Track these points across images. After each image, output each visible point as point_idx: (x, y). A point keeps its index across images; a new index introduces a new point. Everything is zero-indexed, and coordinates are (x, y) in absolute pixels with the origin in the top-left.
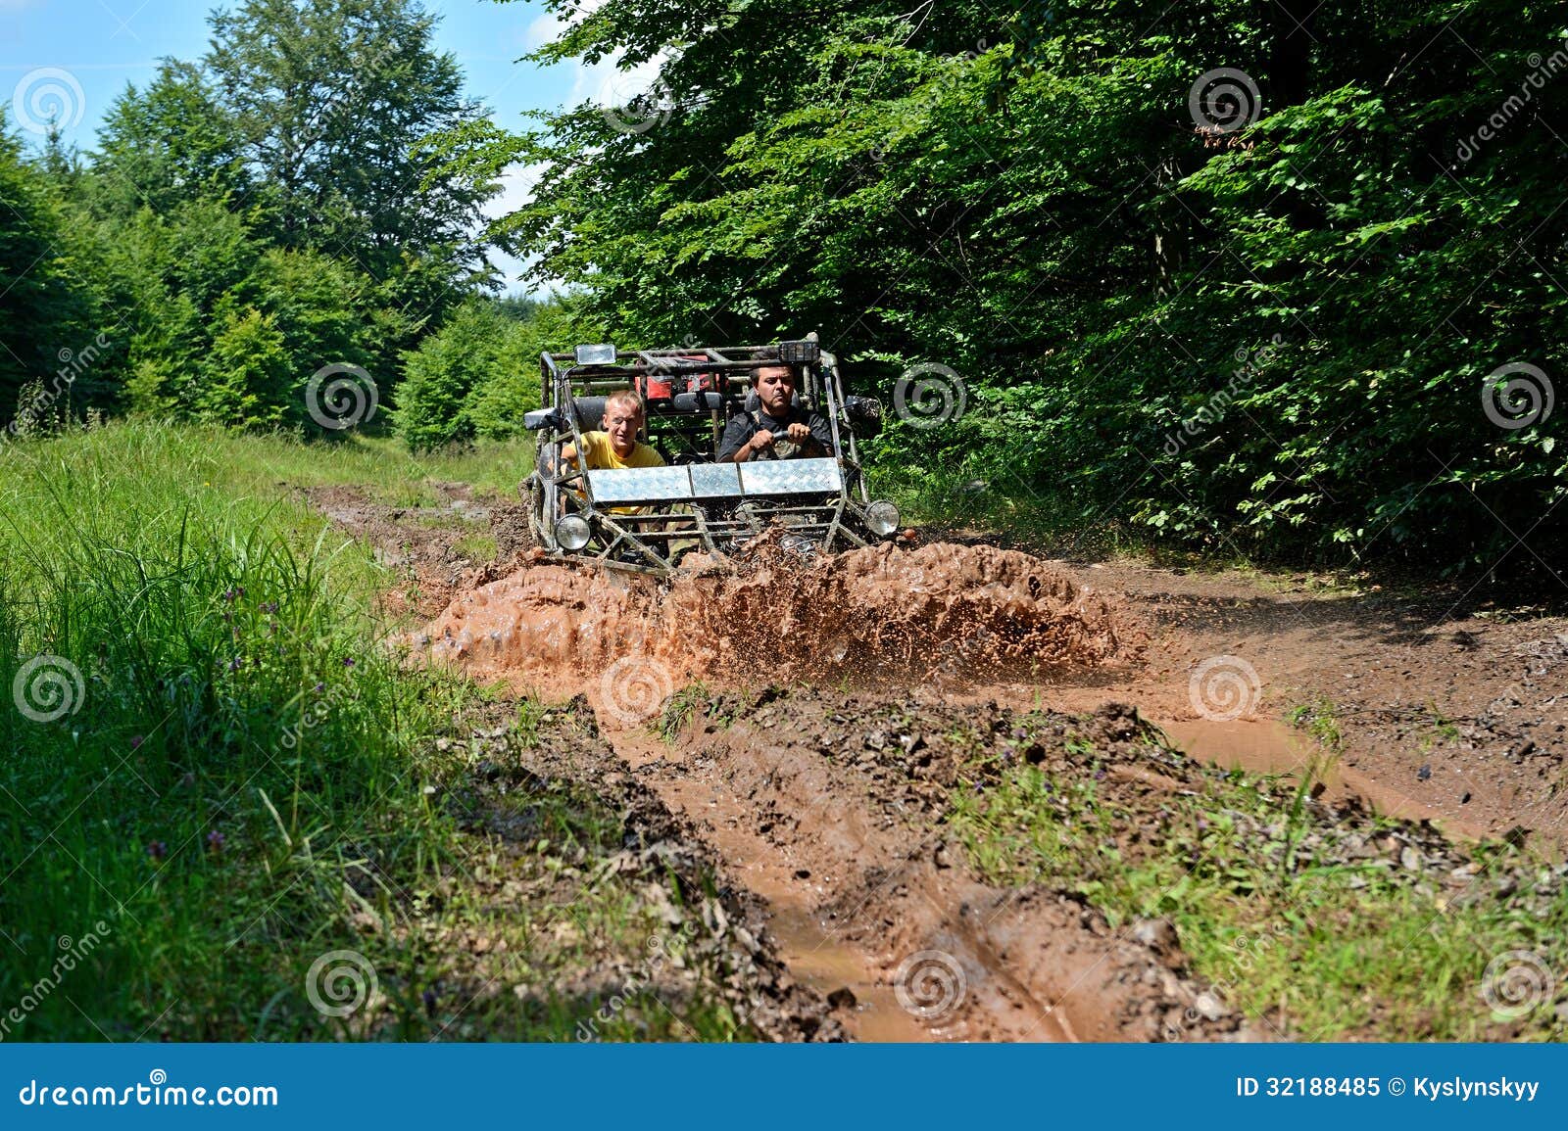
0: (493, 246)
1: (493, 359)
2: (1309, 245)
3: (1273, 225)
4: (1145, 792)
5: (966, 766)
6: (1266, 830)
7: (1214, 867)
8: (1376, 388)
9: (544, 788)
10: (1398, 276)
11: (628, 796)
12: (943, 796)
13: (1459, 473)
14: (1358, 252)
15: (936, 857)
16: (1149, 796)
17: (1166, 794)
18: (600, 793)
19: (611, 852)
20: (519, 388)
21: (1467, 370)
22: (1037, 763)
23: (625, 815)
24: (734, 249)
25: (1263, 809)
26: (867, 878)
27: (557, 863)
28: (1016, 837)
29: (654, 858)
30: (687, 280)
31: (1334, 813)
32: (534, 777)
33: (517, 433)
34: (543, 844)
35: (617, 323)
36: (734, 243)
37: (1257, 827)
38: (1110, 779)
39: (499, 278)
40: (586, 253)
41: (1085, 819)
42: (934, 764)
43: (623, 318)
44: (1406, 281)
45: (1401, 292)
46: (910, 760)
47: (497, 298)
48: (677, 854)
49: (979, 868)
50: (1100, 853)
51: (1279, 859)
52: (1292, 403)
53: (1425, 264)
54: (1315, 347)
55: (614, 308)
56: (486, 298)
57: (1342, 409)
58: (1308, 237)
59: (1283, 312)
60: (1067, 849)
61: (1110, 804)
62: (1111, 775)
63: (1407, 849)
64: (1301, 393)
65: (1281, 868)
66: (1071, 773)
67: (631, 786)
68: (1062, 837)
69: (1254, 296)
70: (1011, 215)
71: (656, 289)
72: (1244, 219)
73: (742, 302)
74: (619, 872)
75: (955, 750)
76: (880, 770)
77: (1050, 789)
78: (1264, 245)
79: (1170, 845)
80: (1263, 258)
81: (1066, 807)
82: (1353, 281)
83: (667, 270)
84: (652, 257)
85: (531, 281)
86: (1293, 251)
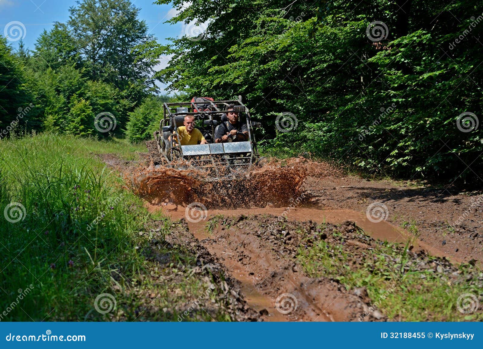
0: (157, 80)
1: (156, 114)
2: (408, 79)
3: (397, 73)
4: (357, 248)
5: (302, 240)
6: (395, 260)
7: (379, 272)
8: (429, 123)
9: (172, 247)
10: (436, 89)
11: (198, 250)
12: (295, 249)
13: (455, 150)
14: (423, 81)
15: (293, 268)
16: (359, 250)
17: (364, 249)
18: (189, 249)
19: (193, 267)
21: (457, 118)
22: (324, 240)
23: (197, 255)
24: (231, 80)
25: (394, 254)
27: (176, 270)
28: (318, 262)
29: (206, 269)
30: (216, 90)
31: (416, 255)
32: (169, 244)
34: (172, 264)
37: (392, 259)
39: (158, 90)
40: (185, 82)
41: (339, 257)
42: (292, 240)
44: (438, 91)
45: (437, 94)
46: (285, 239)
47: (158, 96)
48: (213, 268)
49: (306, 272)
50: (344, 267)
51: (399, 269)
52: (403, 128)
53: (444, 85)
54: (410, 111)
56: (154, 96)
57: (418, 130)
58: (408, 77)
59: (400, 100)
60: (333, 266)
61: (347, 252)
62: (347, 243)
63: (439, 266)
64: (406, 125)
65: (400, 272)
66: (335, 243)
67: (199, 246)
68: (332, 262)
69: (391, 95)
70: (316, 70)
71: (207, 93)
72: (388, 71)
73: (233, 97)
74: (195, 273)
75: (299, 235)
76: (276, 242)
77: (328, 247)
78: (394, 79)
79: (365, 265)
80: (394, 83)
81: (333, 253)
82: (422, 90)
83: (210, 87)
84: (205, 83)
85: (168, 91)
86: (403, 81)
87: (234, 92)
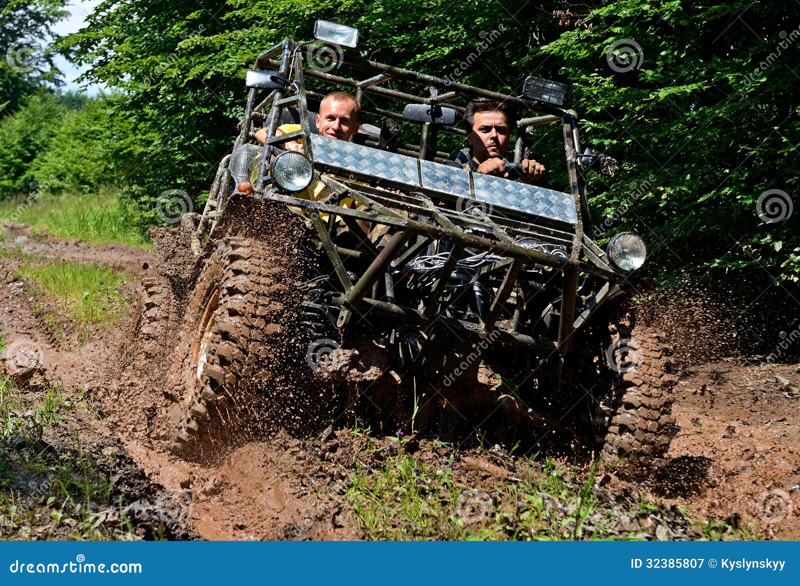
0: (59, 55)
1: (53, 135)
2: (626, 97)
3: (603, 81)
4: (485, 477)
5: (362, 454)
6: (565, 509)
7: (527, 534)
8: (666, 199)
9: (57, 458)
10: (685, 123)
11: (119, 465)
12: (344, 474)
13: (718, 261)
14: (658, 104)
15: (334, 519)
16: (488, 480)
17: (499, 479)
18: (98, 462)
19: (101, 507)
20: (71, 158)
21: (727, 191)
22: (412, 454)
23: (115, 479)
24: (229, 71)
25: (565, 493)
26: (285, 532)
27: (59, 515)
28: (392, 506)
29: (131, 513)
30: (194, 91)
31: (613, 498)
32: (51, 449)
33: (68, 191)
34: (51, 500)
35: (142, 118)
36: (230, 67)
37: (560, 506)
38: (462, 467)
39: (61, 77)
40: (123, 67)
41: (441, 495)
42: (340, 451)
43: (147, 115)
44: (690, 126)
45: (686, 134)
46: (323, 447)
47: (60, 91)
48: (148, 511)
49: (364, 529)
50: (450, 520)
51: (572, 529)
52: (609, 206)
53: (703, 116)
54: (627, 168)
55: (141, 108)
56: (51, 91)
57: (642, 212)
58: (626, 92)
59: (607, 142)
60: (426, 516)
61: (460, 485)
62: (463, 464)
63: (660, 526)
64: (615, 200)
65: (573, 536)
66: (436, 461)
67: (121, 457)
68: (424, 507)
69: (587, 130)
70: (426, 60)
71: (172, 95)
72: (583, 77)
73: (234, 109)
74: (104, 522)
75: (356, 442)
76: (302, 454)
77: (418, 473)
78: (596, 96)
79: (498, 517)
80: (594, 105)
81: (430, 485)
82: (655, 125)
83: (180, 84)
84: (171, 73)
85: (82, 84)
86: (615, 101)
87: (235, 97)
